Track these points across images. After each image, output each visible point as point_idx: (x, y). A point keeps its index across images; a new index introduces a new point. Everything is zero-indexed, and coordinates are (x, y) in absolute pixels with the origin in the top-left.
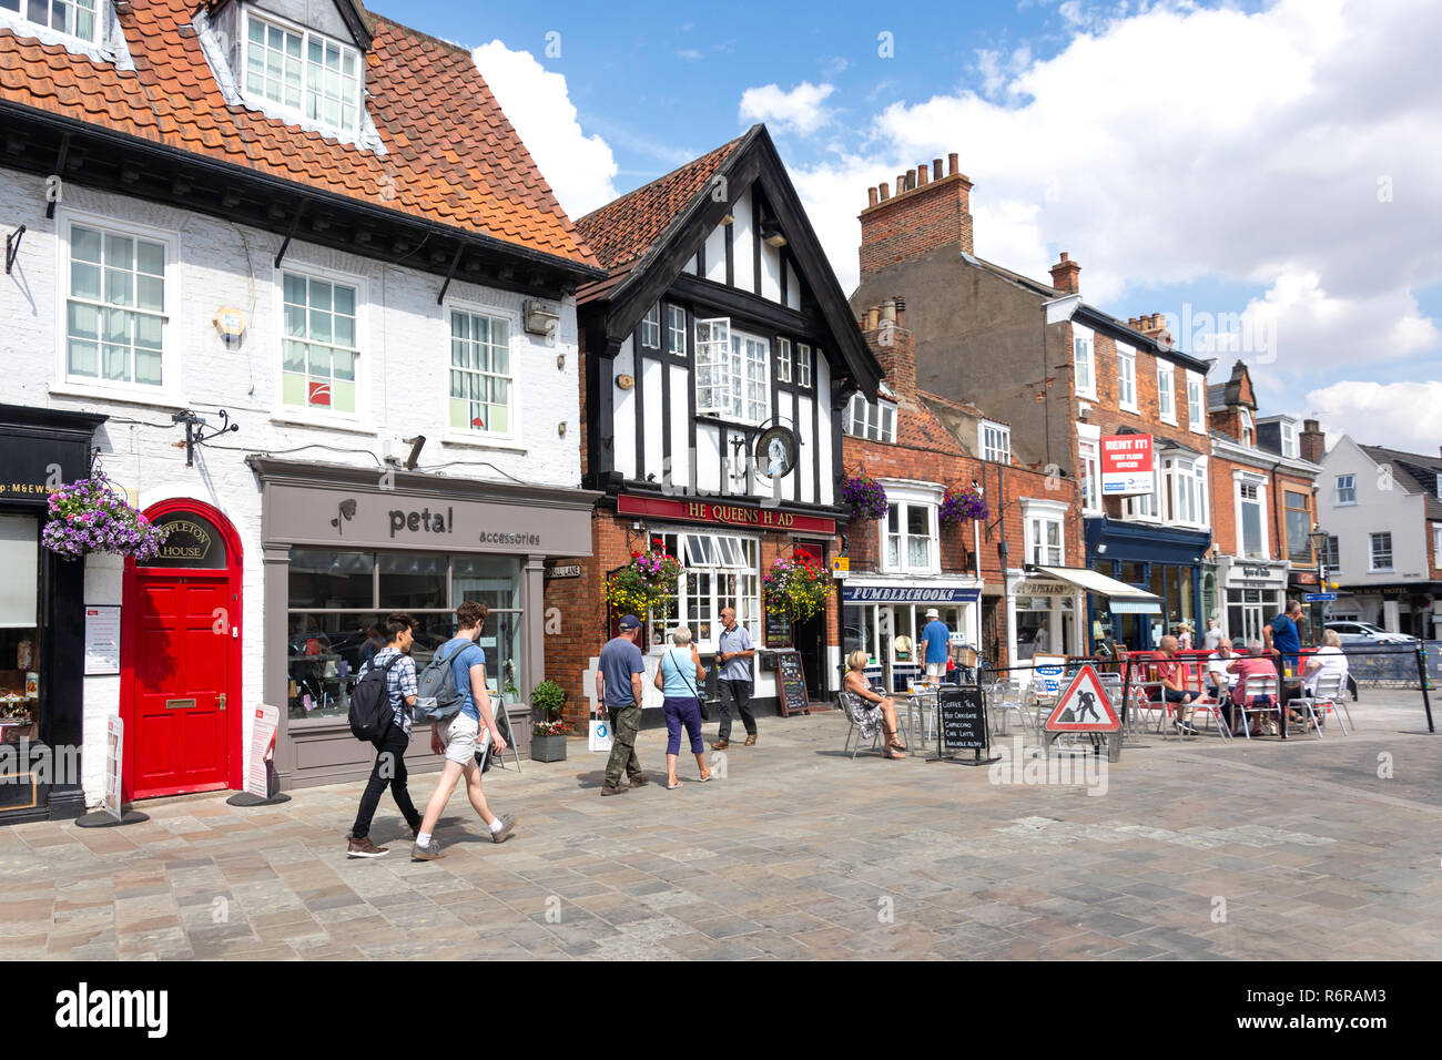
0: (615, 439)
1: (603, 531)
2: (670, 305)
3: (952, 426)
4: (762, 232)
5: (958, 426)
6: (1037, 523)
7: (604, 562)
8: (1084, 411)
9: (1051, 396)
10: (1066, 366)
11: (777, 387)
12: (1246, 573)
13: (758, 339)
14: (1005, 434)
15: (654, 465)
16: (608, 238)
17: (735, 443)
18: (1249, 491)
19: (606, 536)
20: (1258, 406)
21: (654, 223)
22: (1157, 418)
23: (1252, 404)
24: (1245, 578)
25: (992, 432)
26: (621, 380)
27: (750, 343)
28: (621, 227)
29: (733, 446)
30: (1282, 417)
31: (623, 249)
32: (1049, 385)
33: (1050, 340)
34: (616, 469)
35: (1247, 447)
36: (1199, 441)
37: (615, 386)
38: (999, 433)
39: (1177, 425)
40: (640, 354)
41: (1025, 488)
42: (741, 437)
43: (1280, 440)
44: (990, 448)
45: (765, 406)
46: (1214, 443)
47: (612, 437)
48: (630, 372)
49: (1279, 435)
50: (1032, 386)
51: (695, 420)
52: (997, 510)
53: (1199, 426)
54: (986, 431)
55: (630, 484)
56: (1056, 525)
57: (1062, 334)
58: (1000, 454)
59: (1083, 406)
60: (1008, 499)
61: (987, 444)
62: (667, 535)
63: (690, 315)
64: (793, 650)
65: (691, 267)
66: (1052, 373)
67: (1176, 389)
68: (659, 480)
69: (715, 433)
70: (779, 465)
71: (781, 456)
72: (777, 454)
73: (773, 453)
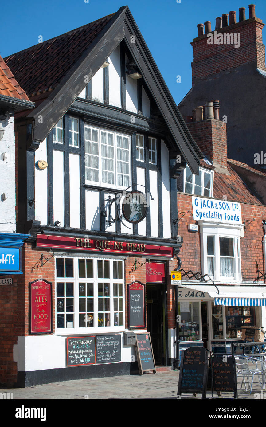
0: (36, 200)
1: (27, 257)
2: (70, 117)
4: (126, 70)
7: (28, 276)
11: (135, 165)
13: (123, 136)
15: (59, 216)
16: (31, 73)
17: (109, 200)
19: (29, 260)
21: (60, 67)
26: (40, 164)
27: (119, 138)
28: (39, 66)
29: (108, 202)
31: (41, 82)
34: (36, 219)
37: (35, 168)
40: (51, 147)
42: (113, 196)
45: (128, 177)
47: (34, 199)
48: (45, 158)
51: (84, 187)
55: (44, 228)
62: (67, 259)
63: (82, 122)
64: (145, 331)
65: (83, 95)
68: (61, 225)
69: (96, 194)
70: (137, 215)
71: (138, 210)
72: (135, 208)
73: (133, 207)
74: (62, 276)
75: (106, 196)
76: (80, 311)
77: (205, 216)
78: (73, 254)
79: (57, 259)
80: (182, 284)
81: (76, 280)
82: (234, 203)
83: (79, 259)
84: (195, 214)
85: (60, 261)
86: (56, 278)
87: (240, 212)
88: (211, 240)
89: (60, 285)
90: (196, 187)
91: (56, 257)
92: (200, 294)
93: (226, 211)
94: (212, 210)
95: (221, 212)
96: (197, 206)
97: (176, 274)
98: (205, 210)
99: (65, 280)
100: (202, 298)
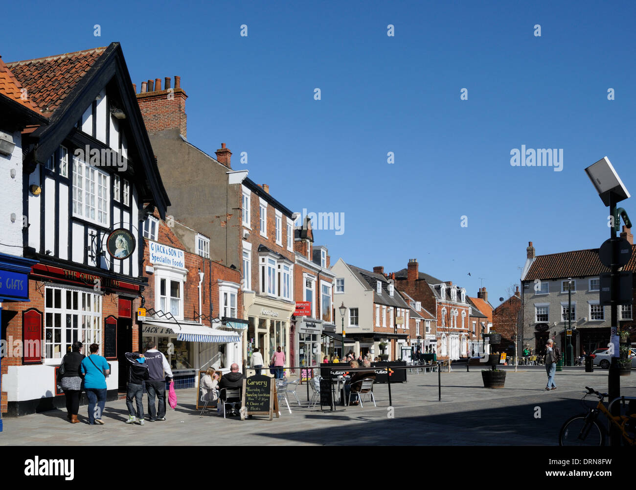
3: (180, 235)
4: (111, 108)
5: (183, 235)
6: (226, 294)
7: (21, 305)
8: (246, 234)
9: (230, 224)
10: (239, 209)
11: (113, 203)
12: (307, 325)
13: (104, 174)
14: (207, 243)
15: (50, 246)
17: (92, 235)
18: (309, 284)
20: (314, 241)
22: (274, 242)
23: (312, 239)
24: (306, 328)
25: (202, 241)
26: (34, 188)
27: (99, 174)
29: (91, 237)
30: (321, 247)
32: (228, 218)
33: (230, 193)
34: (29, 246)
35: (309, 261)
36: (290, 256)
38: (205, 242)
39: (282, 246)
40: (43, 173)
41: (220, 274)
42: (95, 232)
43: (320, 258)
44: (201, 250)
45: (106, 214)
46: (296, 257)
48: (38, 184)
49: (320, 256)
50: (219, 217)
51: (72, 220)
52: (208, 286)
53: (290, 248)
54: (199, 240)
55: (38, 255)
56: (234, 295)
57: (236, 191)
58: (205, 253)
59: (246, 232)
60: (213, 280)
61: (200, 248)
62: (55, 290)
63: (70, 153)
66: (230, 211)
67: (282, 228)
68: (52, 254)
69: (82, 228)
70: (123, 252)
71: (124, 247)
72: (122, 245)
73: (119, 244)
74: (51, 307)
75: (90, 231)
76: (67, 342)
77: (159, 260)
78: (61, 285)
79: (47, 289)
80: (146, 321)
81: (63, 311)
82: (180, 250)
83: (67, 291)
84: (151, 257)
85: (49, 292)
86: (46, 308)
87: (184, 259)
88: (163, 282)
89: (49, 316)
90: (145, 232)
91: (46, 287)
92: (154, 330)
93: (173, 257)
94: (164, 256)
95: (170, 257)
96: (153, 250)
97: (141, 311)
98: (158, 254)
99: (53, 310)
100: (155, 333)
